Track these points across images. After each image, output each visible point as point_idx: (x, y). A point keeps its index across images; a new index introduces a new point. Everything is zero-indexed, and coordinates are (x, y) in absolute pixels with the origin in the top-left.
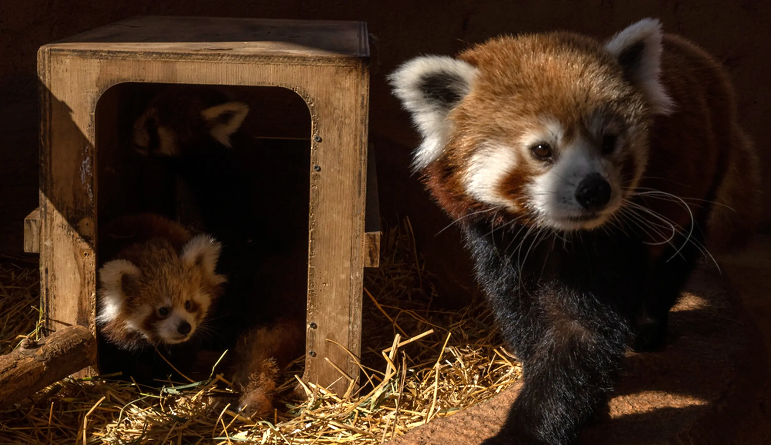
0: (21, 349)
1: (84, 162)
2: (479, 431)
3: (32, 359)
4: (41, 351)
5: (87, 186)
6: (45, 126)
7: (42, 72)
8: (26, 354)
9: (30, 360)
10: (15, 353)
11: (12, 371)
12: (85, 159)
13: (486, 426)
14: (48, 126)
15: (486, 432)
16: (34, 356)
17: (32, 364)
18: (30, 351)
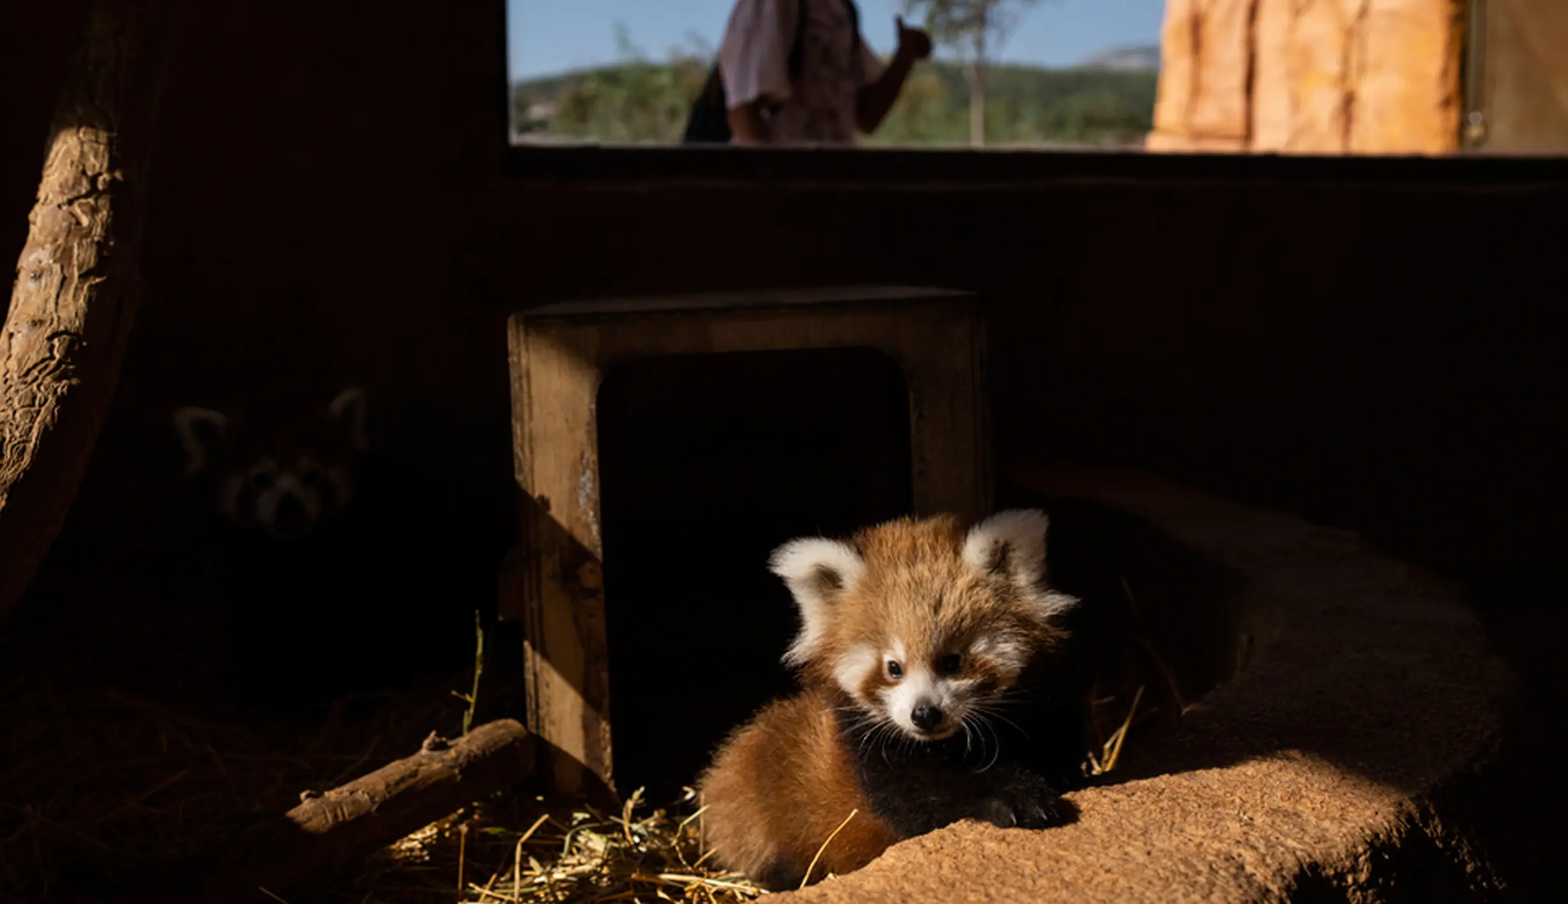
0: (424, 751)
1: (583, 479)
2: (1095, 803)
3: (440, 765)
4: (452, 753)
5: (588, 514)
6: (522, 429)
7: (516, 351)
8: (431, 759)
9: (436, 766)
10: (415, 758)
11: (412, 781)
12: (584, 473)
13: (1105, 796)
14: (526, 430)
15: (1104, 804)
16: (443, 761)
17: (440, 771)
18: (436, 754)
